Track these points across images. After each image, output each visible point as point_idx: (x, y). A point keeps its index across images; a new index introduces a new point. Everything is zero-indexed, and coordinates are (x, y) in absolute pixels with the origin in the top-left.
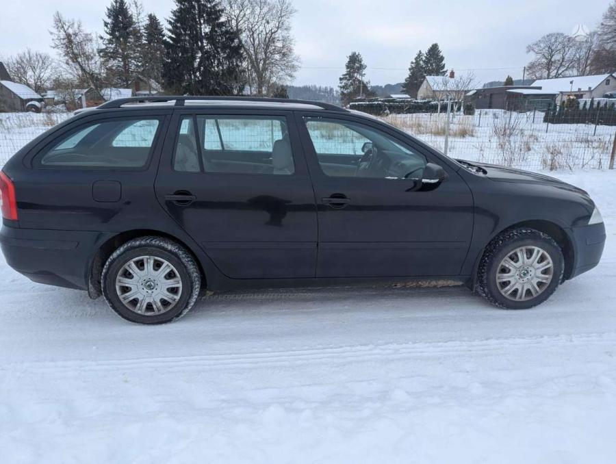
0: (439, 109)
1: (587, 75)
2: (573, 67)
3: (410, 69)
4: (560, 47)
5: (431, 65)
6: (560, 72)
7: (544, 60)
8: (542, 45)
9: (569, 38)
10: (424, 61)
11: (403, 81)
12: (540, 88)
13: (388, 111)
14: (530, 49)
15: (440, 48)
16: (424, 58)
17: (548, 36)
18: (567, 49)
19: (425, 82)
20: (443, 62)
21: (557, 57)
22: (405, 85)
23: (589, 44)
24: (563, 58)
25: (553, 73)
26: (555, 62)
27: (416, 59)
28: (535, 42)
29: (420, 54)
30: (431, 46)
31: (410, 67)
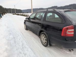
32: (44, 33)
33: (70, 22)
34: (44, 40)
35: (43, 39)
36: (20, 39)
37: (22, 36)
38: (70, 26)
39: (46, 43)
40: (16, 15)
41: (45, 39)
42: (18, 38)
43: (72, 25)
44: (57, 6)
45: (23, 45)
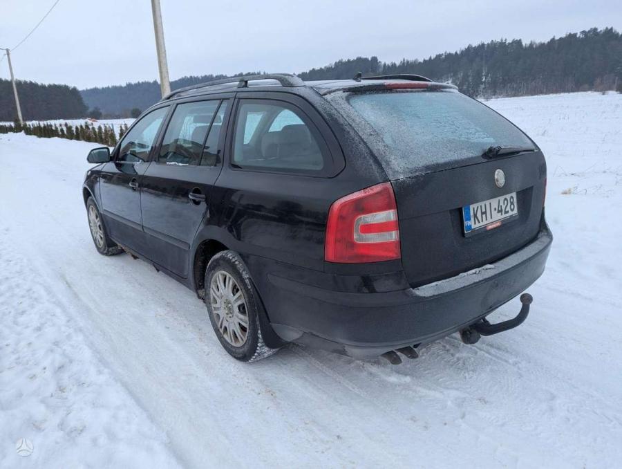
32: (230, 256)
33: (371, 161)
34: (230, 310)
35: (227, 302)
36: (39, 329)
37: (59, 304)
38: (370, 191)
39: (243, 329)
40: (29, 131)
41: (237, 300)
42: (21, 319)
43: (386, 180)
44: (375, 59)
45: (61, 368)
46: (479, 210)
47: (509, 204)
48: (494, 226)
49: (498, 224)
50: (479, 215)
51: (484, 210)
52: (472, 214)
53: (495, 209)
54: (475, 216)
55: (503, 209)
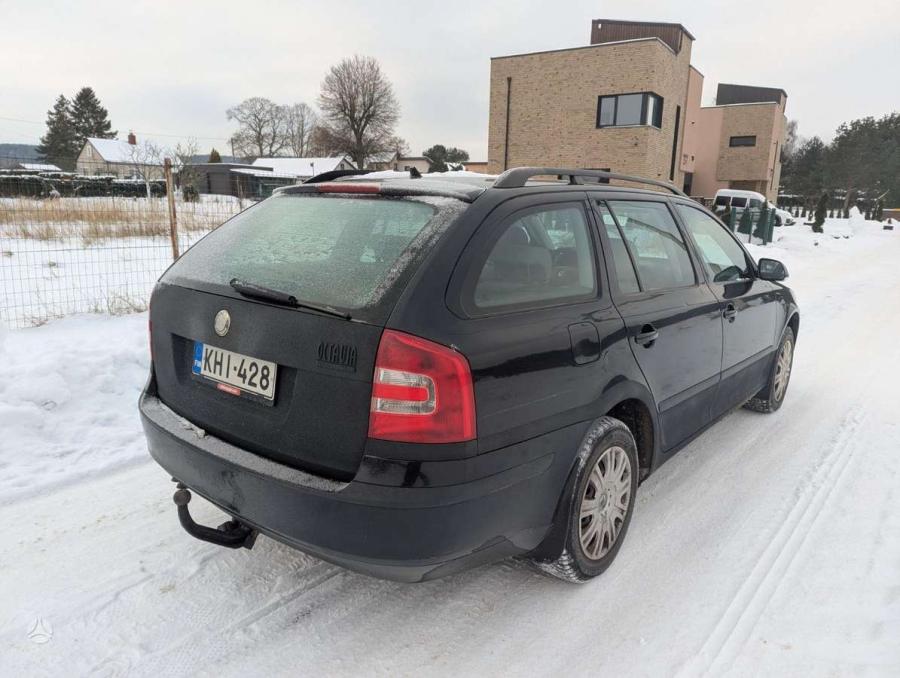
0: (149, 191)
1: (305, 157)
2: (287, 145)
3: (48, 123)
4: (268, 117)
5: (87, 120)
6: (274, 149)
7: (252, 133)
8: (247, 112)
9: (277, 108)
10: (73, 114)
11: (38, 143)
12: (271, 169)
13: (55, 192)
14: (230, 115)
15: (97, 96)
16: (72, 109)
17: (251, 100)
18: (277, 121)
19: (88, 147)
20: (107, 119)
21: (266, 130)
22: (41, 150)
23: (301, 119)
24: (274, 133)
25: (266, 151)
26: (266, 135)
27: (56, 107)
28: (236, 105)
29: (62, 102)
30: (80, 90)
31: (48, 119)
46: (213, 356)
47: (259, 375)
48: (229, 390)
49: (235, 392)
50: (212, 361)
51: (219, 360)
52: (204, 355)
53: (235, 369)
54: (207, 360)
55: (248, 377)
